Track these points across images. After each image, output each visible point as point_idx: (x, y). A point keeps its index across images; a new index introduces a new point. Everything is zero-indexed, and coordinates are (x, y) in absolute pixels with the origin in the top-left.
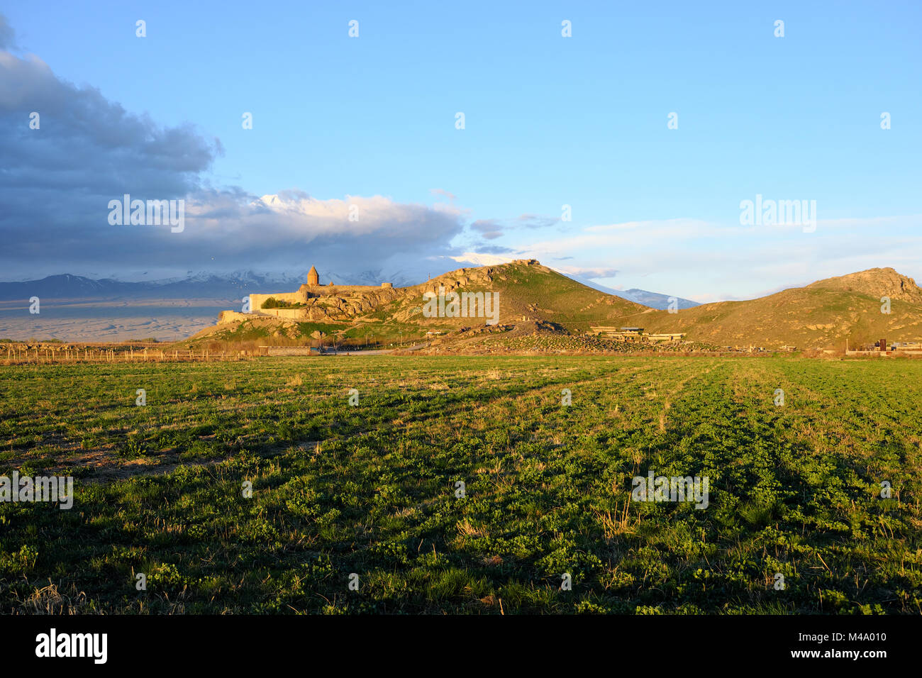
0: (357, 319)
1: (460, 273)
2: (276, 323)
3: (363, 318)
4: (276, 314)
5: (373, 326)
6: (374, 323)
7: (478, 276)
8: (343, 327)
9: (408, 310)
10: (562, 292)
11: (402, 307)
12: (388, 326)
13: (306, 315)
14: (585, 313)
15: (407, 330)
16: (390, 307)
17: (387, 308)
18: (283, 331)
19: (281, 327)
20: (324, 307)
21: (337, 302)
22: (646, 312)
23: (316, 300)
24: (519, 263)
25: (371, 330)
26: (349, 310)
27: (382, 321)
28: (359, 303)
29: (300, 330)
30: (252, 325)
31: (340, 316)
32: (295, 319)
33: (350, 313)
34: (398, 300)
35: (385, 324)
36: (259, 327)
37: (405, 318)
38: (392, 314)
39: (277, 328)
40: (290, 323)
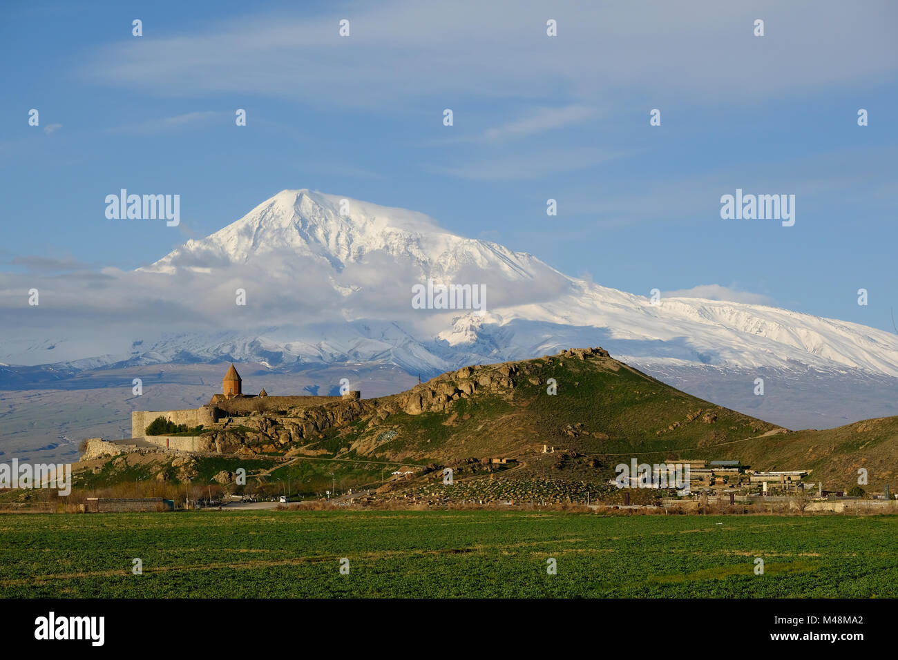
0: (293, 451)
1: (463, 375)
2: (162, 458)
3: (302, 450)
4: (165, 445)
5: (315, 462)
6: (318, 456)
7: (492, 378)
8: (267, 464)
9: (376, 436)
10: (633, 403)
11: (367, 430)
12: (339, 462)
13: (210, 446)
14: (663, 438)
15: (366, 468)
16: (347, 431)
17: (343, 433)
18: (171, 473)
19: (169, 464)
20: (240, 432)
21: (262, 424)
22: (768, 434)
23: (229, 421)
24: (568, 355)
25: (311, 469)
26: (282, 437)
27: (332, 454)
28: (298, 425)
29: (198, 470)
30: (126, 463)
31: (265, 446)
32: (191, 453)
33: (282, 442)
34: (363, 419)
35: (335, 459)
36: (137, 465)
37: (369, 449)
38: (350, 442)
39: (163, 466)
40: (184, 458)
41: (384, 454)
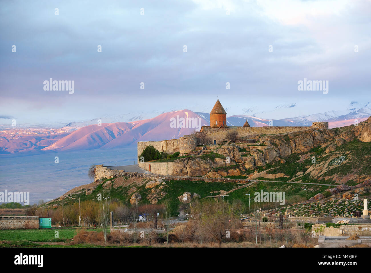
0: (255, 174)
2: (140, 182)
3: (263, 173)
6: (276, 179)
8: (228, 186)
9: (329, 161)
11: (324, 156)
12: (290, 184)
17: (302, 159)
21: (231, 151)
23: (204, 149)
26: (247, 162)
27: (289, 177)
28: (262, 152)
29: (166, 191)
30: (113, 185)
31: (230, 171)
32: (163, 176)
33: (247, 166)
34: (322, 147)
35: (289, 181)
36: (120, 187)
37: (320, 172)
38: (307, 167)
39: (138, 188)
40: (156, 181)
41: (332, 177)
